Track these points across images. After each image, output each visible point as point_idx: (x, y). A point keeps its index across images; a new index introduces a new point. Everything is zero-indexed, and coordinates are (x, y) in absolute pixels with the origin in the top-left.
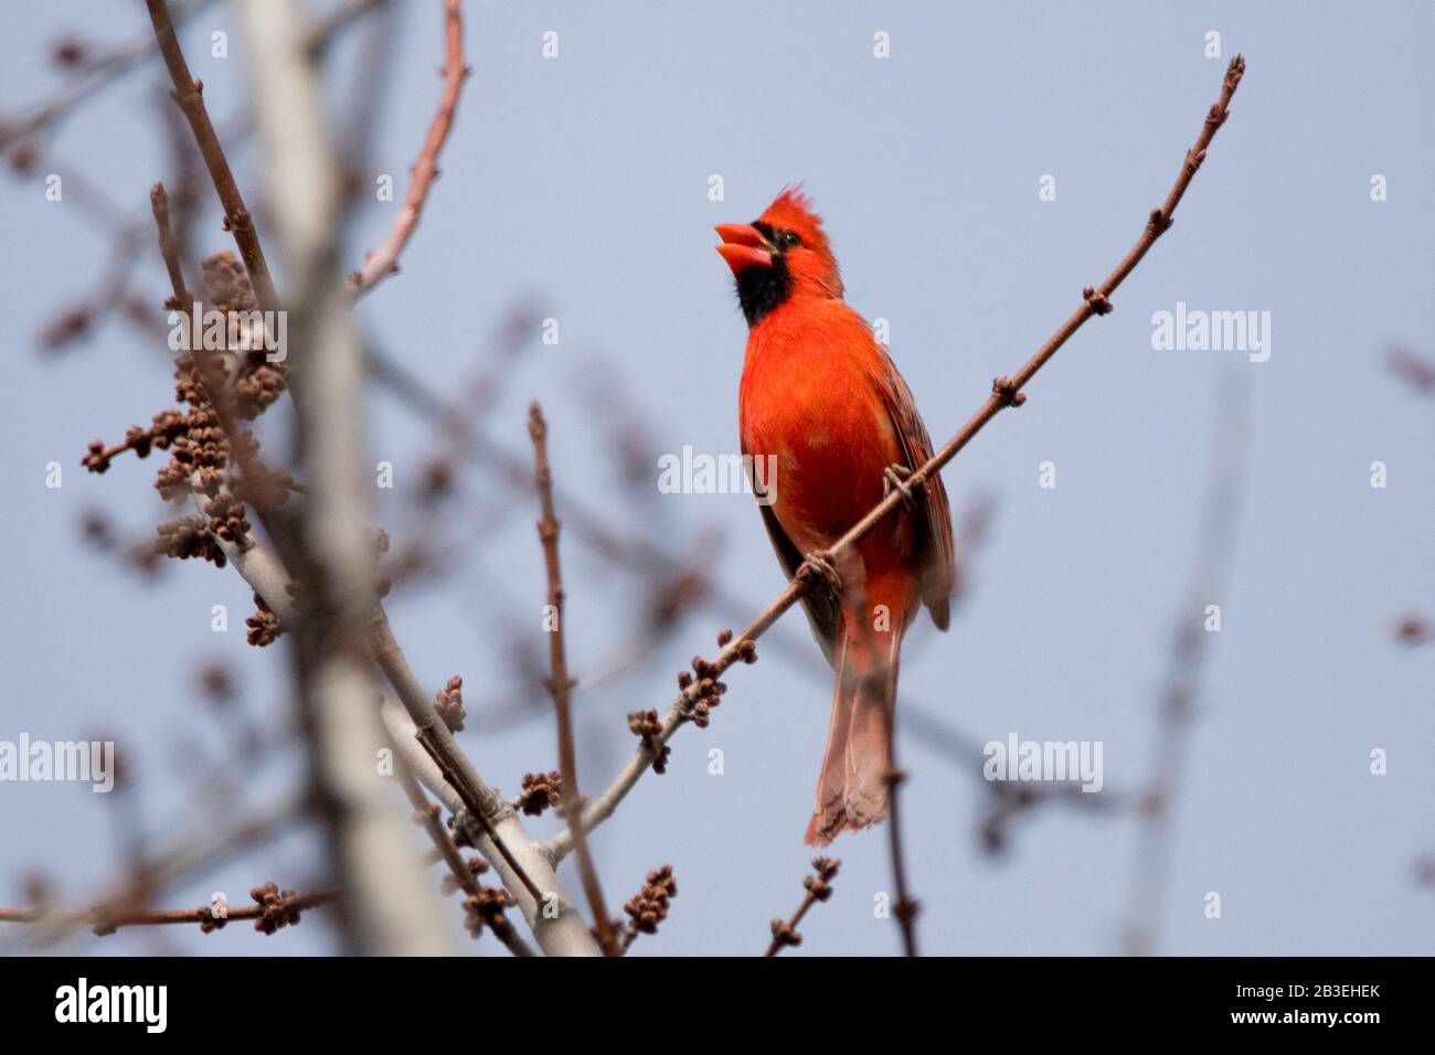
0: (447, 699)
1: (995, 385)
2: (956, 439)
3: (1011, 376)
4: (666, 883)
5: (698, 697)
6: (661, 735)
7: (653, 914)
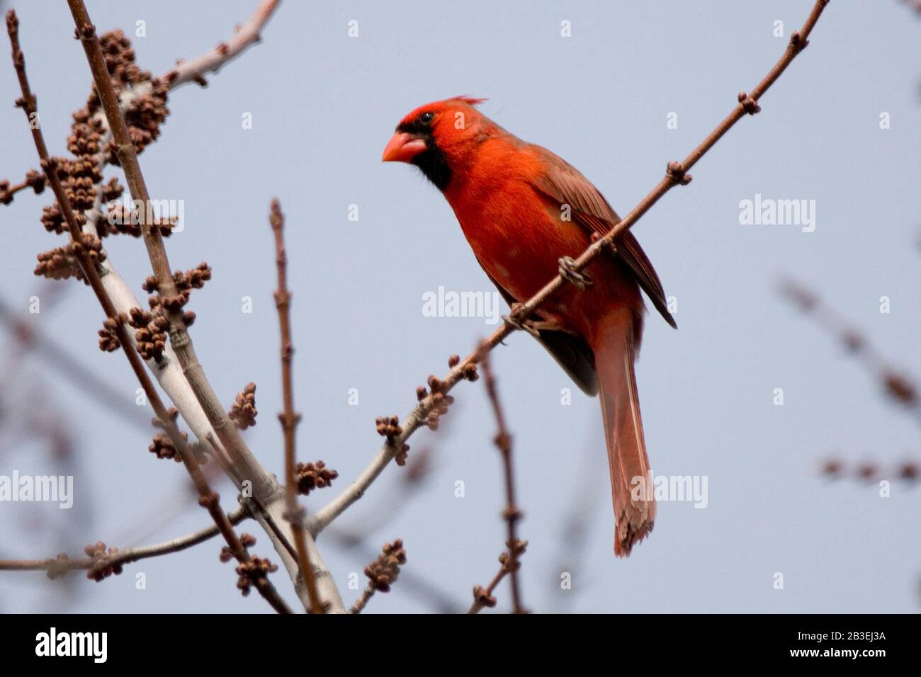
0: (243, 401)
1: (668, 167)
2: (637, 210)
3: (680, 160)
4: (397, 553)
5: (431, 407)
6: (402, 436)
7: (387, 577)
